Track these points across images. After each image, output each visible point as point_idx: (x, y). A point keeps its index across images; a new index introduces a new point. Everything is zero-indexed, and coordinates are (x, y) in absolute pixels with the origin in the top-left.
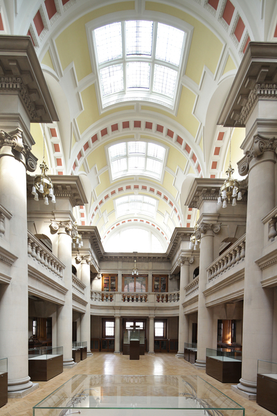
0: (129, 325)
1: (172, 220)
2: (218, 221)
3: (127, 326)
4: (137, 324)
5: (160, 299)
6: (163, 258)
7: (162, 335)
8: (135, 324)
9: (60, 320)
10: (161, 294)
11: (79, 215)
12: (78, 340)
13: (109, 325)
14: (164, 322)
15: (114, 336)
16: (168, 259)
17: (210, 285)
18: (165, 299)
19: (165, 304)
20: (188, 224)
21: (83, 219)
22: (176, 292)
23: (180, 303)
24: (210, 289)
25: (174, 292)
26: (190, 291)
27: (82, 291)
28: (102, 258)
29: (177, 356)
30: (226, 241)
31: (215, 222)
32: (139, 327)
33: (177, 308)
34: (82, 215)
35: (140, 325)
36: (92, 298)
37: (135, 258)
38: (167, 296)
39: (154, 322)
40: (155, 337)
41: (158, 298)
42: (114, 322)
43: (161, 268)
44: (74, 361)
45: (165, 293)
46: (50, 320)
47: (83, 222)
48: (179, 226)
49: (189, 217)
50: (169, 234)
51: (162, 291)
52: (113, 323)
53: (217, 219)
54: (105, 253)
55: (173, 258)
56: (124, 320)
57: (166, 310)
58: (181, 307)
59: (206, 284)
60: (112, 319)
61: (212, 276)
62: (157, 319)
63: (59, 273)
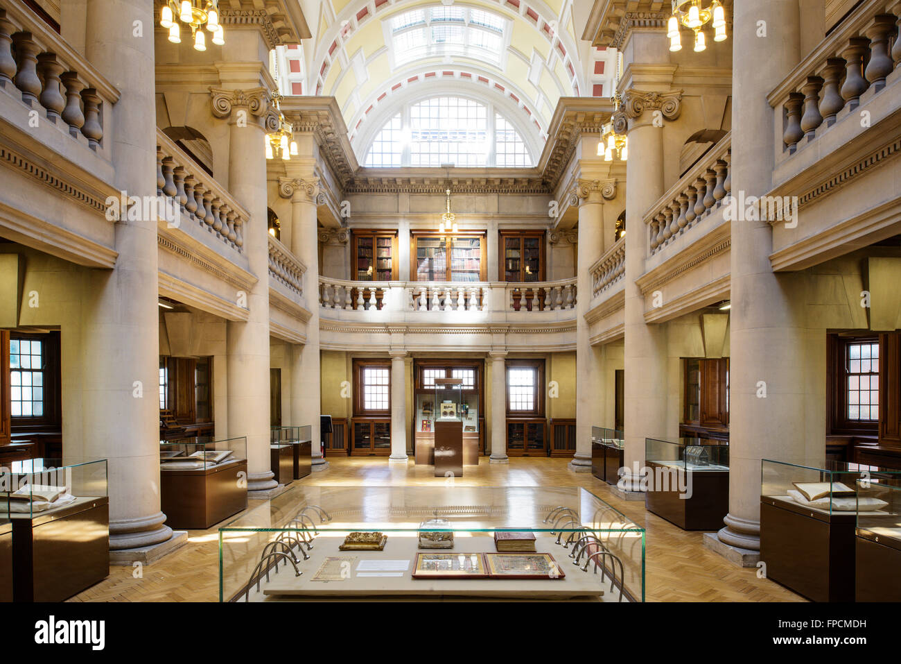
0: (431, 377)
1: (553, 74)
2: (672, 84)
3: (426, 382)
4: (457, 374)
5: (523, 302)
6: (530, 181)
7: (531, 407)
8: (449, 375)
9: (237, 365)
10: (523, 286)
11: (284, 67)
12: (286, 422)
13: (374, 378)
14: (536, 369)
15: (388, 413)
16: (544, 183)
17: (655, 262)
18: (535, 301)
19: (536, 316)
20: (598, 89)
21: (295, 77)
22: (566, 282)
23: (578, 313)
24: (654, 273)
25: (563, 282)
26: (603, 280)
27: (295, 282)
28: (351, 182)
29: (570, 466)
30: (698, 138)
31: (664, 89)
32: (460, 382)
33: (570, 327)
34: (294, 66)
35: (465, 378)
36: (322, 301)
37: (448, 183)
38: (542, 294)
39: (507, 367)
40: (509, 413)
41: (516, 297)
42: (390, 368)
43: (523, 211)
44: (276, 478)
45: (536, 286)
46: (206, 365)
47: (296, 87)
48: (571, 93)
49: (600, 68)
50: (546, 114)
51: (528, 279)
52: (386, 372)
53: (670, 79)
54: (361, 169)
55: (558, 183)
56: (420, 363)
57: (538, 332)
58: (581, 323)
59: (644, 259)
60: (384, 361)
61: (659, 238)
62: (513, 361)
63: (233, 235)
